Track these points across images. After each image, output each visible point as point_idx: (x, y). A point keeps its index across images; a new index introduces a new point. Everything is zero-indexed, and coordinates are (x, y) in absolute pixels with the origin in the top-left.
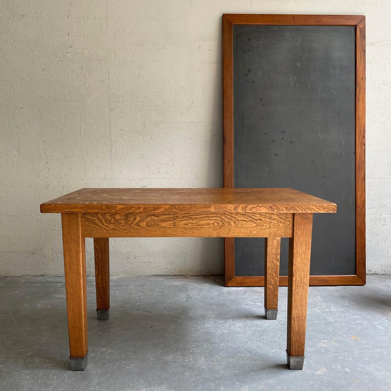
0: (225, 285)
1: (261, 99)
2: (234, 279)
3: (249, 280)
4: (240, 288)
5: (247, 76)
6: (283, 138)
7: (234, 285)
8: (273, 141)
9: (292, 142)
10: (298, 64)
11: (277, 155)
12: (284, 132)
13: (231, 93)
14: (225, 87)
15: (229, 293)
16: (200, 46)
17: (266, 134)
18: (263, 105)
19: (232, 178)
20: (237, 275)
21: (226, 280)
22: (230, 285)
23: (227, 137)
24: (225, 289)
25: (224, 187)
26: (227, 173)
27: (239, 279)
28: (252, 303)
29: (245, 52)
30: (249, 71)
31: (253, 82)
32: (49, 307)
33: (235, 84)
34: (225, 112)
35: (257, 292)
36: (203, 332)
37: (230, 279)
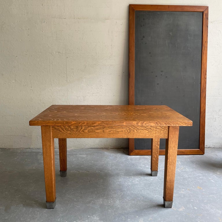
0: (129, 154)
1: (150, 53)
2: (134, 151)
3: (142, 152)
4: (137, 156)
5: (142, 39)
6: (161, 75)
7: (134, 154)
8: (156, 76)
9: (166, 77)
10: (171, 33)
11: (158, 84)
12: (162, 71)
13: (133, 50)
14: (130, 46)
15: (131, 159)
16: (116, 22)
17: (152, 72)
18: (151, 56)
19: (133, 97)
20: (136, 149)
21: (129, 152)
22: (131, 154)
23: (131, 74)
24: (129, 157)
25: (129, 105)
26: (131, 93)
27: (136, 151)
28: (144, 166)
29: (141, 26)
30: (144, 37)
31: (146, 43)
32: (34, 168)
33: (135, 44)
34: (130, 60)
35: (146, 159)
36: (118, 184)
37: (132, 151)
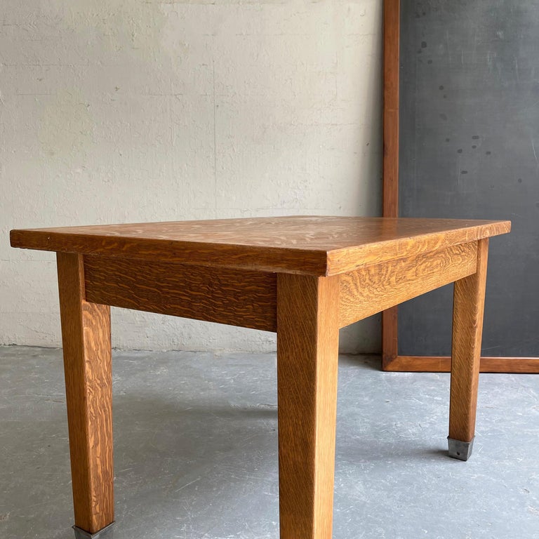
0: (382, 368)
1: (441, 88)
2: (397, 360)
3: (419, 362)
4: (406, 374)
5: (420, 52)
6: (474, 147)
7: (396, 368)
8: (460, 151)
9: (489, 153)
10: (500, 33)
11: (464, 172)
12: (476, 138)
13: (395, 80)
14: (386, 71)
15: (390, 380)
16: (349, 9)
17: (448, 140)
18: (445, 97)
19: (395, 207)
20: (401, 353)
21: (384, 361)
22: (390, 368)
23: (389, 144)
24: (383, 375)
26: (389, 197)
27: (404, 360)
28: (427, 396)
29: (418, 16)
30: (424, 45)
31: (430, 62)
32: (122, 393)
33: (401, 65)
34: (386, 107)
35: (433, 380)
37: (391, 359)
